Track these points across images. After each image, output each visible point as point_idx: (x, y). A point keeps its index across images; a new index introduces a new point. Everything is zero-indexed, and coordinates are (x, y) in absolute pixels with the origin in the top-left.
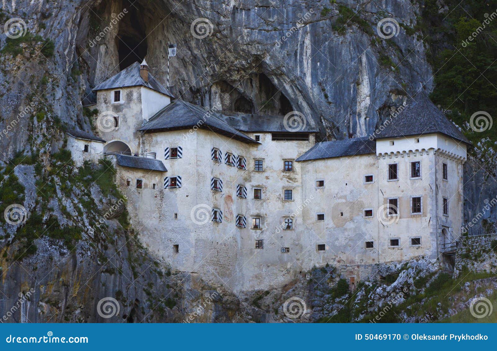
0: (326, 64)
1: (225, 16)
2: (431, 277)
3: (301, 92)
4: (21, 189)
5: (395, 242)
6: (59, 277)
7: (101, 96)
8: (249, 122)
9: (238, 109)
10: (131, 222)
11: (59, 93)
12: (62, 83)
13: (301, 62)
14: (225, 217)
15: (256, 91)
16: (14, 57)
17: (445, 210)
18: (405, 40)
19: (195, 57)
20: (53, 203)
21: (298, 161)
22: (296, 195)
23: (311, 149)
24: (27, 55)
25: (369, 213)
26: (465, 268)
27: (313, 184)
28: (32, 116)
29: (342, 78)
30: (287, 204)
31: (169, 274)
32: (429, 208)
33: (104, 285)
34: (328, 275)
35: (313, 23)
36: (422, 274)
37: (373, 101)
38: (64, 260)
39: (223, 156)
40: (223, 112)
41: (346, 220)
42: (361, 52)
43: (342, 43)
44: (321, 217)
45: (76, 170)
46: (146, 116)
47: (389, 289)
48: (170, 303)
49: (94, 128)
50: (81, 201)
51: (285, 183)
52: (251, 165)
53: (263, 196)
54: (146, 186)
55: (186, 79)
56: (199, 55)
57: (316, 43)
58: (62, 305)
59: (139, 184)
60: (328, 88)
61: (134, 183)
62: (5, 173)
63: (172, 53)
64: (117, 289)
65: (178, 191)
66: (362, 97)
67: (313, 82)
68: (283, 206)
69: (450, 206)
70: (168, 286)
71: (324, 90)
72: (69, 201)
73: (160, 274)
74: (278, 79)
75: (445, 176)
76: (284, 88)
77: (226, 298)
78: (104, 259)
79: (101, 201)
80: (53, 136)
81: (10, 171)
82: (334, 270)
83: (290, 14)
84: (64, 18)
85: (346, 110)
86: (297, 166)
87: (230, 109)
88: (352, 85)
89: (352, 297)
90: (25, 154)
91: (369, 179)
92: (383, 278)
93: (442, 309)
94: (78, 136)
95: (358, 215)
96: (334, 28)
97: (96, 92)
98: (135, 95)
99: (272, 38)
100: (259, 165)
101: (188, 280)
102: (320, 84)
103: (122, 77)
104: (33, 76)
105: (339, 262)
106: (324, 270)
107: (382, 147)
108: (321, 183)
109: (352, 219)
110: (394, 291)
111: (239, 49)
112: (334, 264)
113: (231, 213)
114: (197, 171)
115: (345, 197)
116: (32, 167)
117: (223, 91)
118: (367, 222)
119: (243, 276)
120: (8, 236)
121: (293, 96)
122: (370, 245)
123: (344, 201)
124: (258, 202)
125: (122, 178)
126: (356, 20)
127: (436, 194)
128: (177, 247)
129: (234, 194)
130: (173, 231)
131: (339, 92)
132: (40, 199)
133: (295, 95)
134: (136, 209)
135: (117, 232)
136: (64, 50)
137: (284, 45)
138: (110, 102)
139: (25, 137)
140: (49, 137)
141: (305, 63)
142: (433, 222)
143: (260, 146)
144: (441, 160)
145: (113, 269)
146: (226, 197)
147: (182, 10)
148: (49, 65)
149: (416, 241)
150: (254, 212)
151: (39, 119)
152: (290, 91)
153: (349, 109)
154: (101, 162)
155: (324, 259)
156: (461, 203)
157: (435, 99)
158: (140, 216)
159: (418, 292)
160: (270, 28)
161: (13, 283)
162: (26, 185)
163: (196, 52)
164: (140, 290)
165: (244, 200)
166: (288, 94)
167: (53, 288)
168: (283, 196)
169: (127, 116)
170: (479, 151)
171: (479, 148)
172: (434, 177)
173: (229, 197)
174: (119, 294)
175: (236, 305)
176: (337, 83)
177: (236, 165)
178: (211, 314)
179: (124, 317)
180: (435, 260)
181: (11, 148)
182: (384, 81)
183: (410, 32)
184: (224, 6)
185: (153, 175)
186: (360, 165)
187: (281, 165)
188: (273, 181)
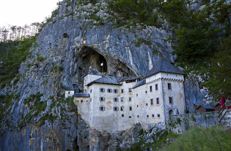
0: (136, 57)
1: (106, 51)
2: (162, 132)
4: (46, 106)
5: (153, 116)
6: (50, 131)
10: (79, 112)
11: (65, 80)
12: (67, 77)
13: (129, 58)
14: (107, 108)
16: (51, 73)
17: (171, 102)
18: (164, 44)
20: (53, 109)
21: (133, 88)
22: (132, 99)
23: (136, 84)
25: (147, 104)
27: (136, 95)
30: (130, 102)
31: (88, 127)
32: (161, 102)
33: (63, 133)
36: (159, 131)
37: (154, 66)
38: (50, 126)
39: (106, 90)
42: (147, 51)
43: (139, 49)
44: (138, 106)
45: (65, 99)
47: (149, 135)
48: (85, 138)
50: (61, 108)
51: (129, 96)
52: (120, 91)
53: (123, 100)
54: (84, 101)
57: (132, 52)
59: (82, 101)
61: (80, 101)
62: (45, 102)
64: (68, 133)
65: (91, 102)
66: (150, 65)
67: (133, 64)
69: (174, 100)
70: (86, 132)
71: (137, 65)
73: (85, 127)
74: (127, 65)
75: (170, 88)
76: (128, 67)
77: (104, 135)
78: (63, 125)
79: (67, 107)
83: (123, 45)
86: (132, 90)
87: (123, 76)
88: (146, 62)
91: (146, 92)
92: (149, 130)
95: (145, 105)
96: (136, 46)
99: (119, 53)
101: (91, 130)
102: (135, 64)
104: (56, 76)
107: (147, 81)
109: (143, 107)
110: (151, 137)
111: (114, 59)
112: (141, 123)
113: (111, 107)
115: (141, 99)
116: (51, 100)
117: (121, 72)
118: (147, 108)
119: (118, 126)
122: (148, 116)
123: (142, 100)
124: (122, 102)
125: (76, 100)
127: (164, 96)
129: (112, 101)
131: (142, 65)
132: (50, 108)
134: (81, 108)
135: (72, 116)
137: (122, 54)
138: (85, 79)
141: (130, 58)
142: (163, 108)
143: (123, 85)
145: (67, 128)
146: (108, 102)
148: (62, 73)
149: (159, 116)
150: (121, 105)
153: (146, 70)
154: (73, 96)
155: (138, 121)
156: (183, 98)
158: (82, 110)
160: (118, 51)
161: (39, 133)
162: (48, 105)
164: (78, 133)
165: (118, 102)
167: (49, 134)
168: (129, 100)
169: (86, 82)
170: (189, 76)
172: (162, 90)
173: (110, 102)
174: (69, 135)
175: (109, 137)
176: (141, 62)
177: (113, 92)
178: (98, 141)
179: (72, 142)
180: (164, 124)
181: (49, 95)
182: (156, 58)
183: (165, 41)
184: (105, 48)
185: (87, 98)
186: (144, 88)
187: (128, 90)
188: (126, 95)
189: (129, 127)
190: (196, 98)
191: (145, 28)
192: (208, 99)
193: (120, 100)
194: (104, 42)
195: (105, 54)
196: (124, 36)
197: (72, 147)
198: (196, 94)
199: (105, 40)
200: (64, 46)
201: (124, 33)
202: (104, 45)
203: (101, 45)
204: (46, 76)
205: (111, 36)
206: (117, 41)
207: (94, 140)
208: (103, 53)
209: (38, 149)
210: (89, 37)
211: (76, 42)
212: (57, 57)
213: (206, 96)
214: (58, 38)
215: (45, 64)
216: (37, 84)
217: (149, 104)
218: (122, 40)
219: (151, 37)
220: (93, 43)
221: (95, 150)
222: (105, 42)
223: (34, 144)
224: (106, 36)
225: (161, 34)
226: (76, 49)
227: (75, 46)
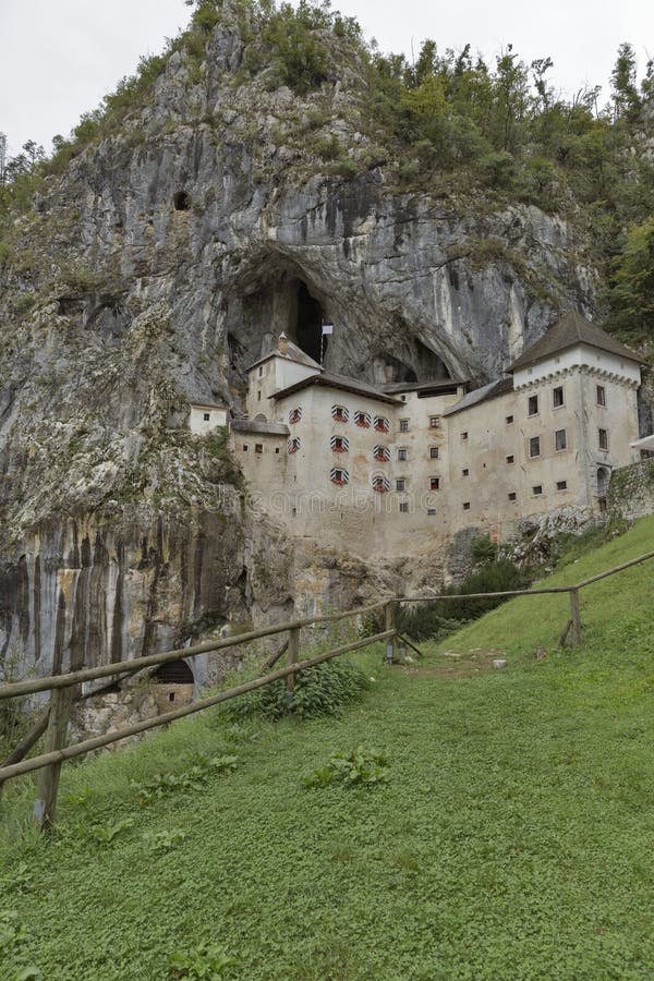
0: (467, 306)
1: (354, 275)
3: (445, 343)
5: (538, 490)
6: (145, 543)
7: (251, 374)
10: (248, 487)
12: (192, 360)
13: (439, 309)
14: (354, 478)
15: (414, 357)
17: (604, 444)
19: (351, 332)
21: (445, 416)
22: (442, 453)
23: (459, 402)
25: (510, 459)
27: (459, 437)
29: (488, 319)
30: (433, 463)
31: (284, 539)
32: (576, 441)
35: (449, 265)
39: (352, 416)
41: (489, 472)
42: (509, 287)
43: (482, 279)
45: (193, 438)
46: (281, 385)
47: (528, 547)
50: (186, 465)
51: (432, 442)
52: (395, 426)
53: (407, 456)
54: (267, 450)
56: (353, 329)
57: (454, 285)
58: (153, 572)
59: (259, 448)
60: (472, 333)
61: (252, 447)
62: (116, 444)
65: (298, 454)
66: (515, 338)
67: (454, 328)
68: (430, 465)
69: (611, 438)
70: (280, 552)
71: (467, 335)
73: (276, 539)
74: (423, 335)
75: (602, 401)
76: (429, 342)
77: (347, 564)
81: (119, 442)
82: (477, 531)
83: (422, 259)
84: (198, 300)
86: (443, 422)
87: (391, 381)
88: (501, 326)
89: (494, 560)
91: (510, 420)
94: (200, 407)
95: (501, 463)
98: (272, 367)
99: (404, 288)
100: (404, 426)
101: (300, 544)
102: (461, 329)
104: (154, 353)
105: (482, 521)
107: (520, 380)
108: (466, 436)
109: (494, 470)
110: (533, 550)
111: (377, 309)
112: (478, 524)
113: (365, 475)
114: (313, 430)
115: (486, 446)
117: (386, 365)
118: (510, 471)
119: (385, 541)
121: (439, 350)
122: (513, 497)
124: (404, 463)
125: (236, 444)
127: (586, 423)
129: (370, 455)
131: (486, 336)
133: (442, 348)
134: (254, 474)
137: (417, 293)
138: (256, 379)
141: (444, 309)
142: (582, 458)
143: (406, 407)
144: (594, 382)
146: (357, 458)
149: (562, 485)
150: (399, 474)
151: (158, 391)
152: (436, 345)
153: (500, 354)
155: (469, 519)
158: (260, 480)
160: (402, 278)
161: (101, 550)
164: (248, 557)
165: (387, 463)
166: (436, 350)
167: (141, 555)
168: (428, 455)
169: (266, 387)
172: (580, 401)
173: (362, 457)
175: (359, 572)
176: (483, 326)
177: (372, 425)
178: (326, 582)
179: (228, 584)
180: (585, 507)
182: (539, 316)
184: (351, 263)
185: (277, 440)
186: (501, 406)
187: (427, 423)
188: (419, 441)
189: (429, 545)
191: (504, 209)
193: (394, 456)
194: (351, 240)
195: (346, 289)
196: (427, 228)
199: (355, 234)
200: (183, 243)
202: (348, 249)
203: (338, 249)
205: (378, 221)
206: (403, 241)
207: (312, 579)
208: (340, 284)
210: (292, 215)
211: (231, 229)
212: (151, 279)
214: (155, 207)
215: (98, 304)
217: (522, 456)
218: (422, 240)
219: (523, 240)
221: (315, 609)
222: (354, 241)
224: (359, 219)
225: (558, 235)
226: (228, 257)
227: (224, 246)
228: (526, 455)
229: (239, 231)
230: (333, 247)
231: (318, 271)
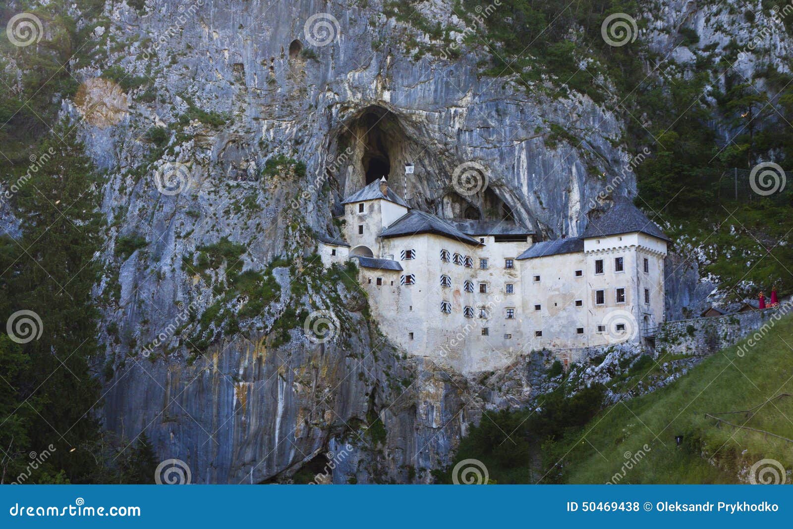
0: (540, 175)
1: (451, 137)
2: (634, 359)
3: (519, 200)
4: (278, 287)
5: (602, 328)
6: (309, 361)
7: (348, 208)
8: (475, 227)
9: (468, 216)
10: (372, 314)
11: (310, 207)
12: (313, 198)
13: (518, 174)
14: (454, 308)
15: (482, 201)
16: (272, 178)
17: (647, 300)
18: (611, 152)
19: (428, 173)
20: (305, 299)
21: (518, 259)
22: (516, 289)
23: (529, 249)
24: (283, 175)
25: (579, 303)
26: (664, 351)
27: (532, 279)
28: (288, 227)
29: (555, 187)
30: (508, 297)
31: (405, 357)
32: (632, 297)
33: (348, 367)
34: (545, 358)
35: (528, 141)
36: (626, 357)
37: (583, 207)
38: (313, 347)
39: (452, 257)
40: (454, 219)
41: (559, 310)
42: (571, 163)
43: (553, 156)
44: (538, 307)
45: (325, 271)
46: (386, 224)
47: (597, 369)
48: (406, 383)
49: (343, 236)
50: (329, 296)
51: (507, 279)
52: (477, 264)
53: (488, 290)
54: (385, 283)
55: (422, 192)
56: (432, 172)
57: (531, 157)
58: (313, 384)
59: (379, 281)
60: (542, 196)
61: (374, 281)
62: (265, 275)
63: (410, 170)
64: (360, 371)
65: (412, 287)
66: (573, 202)
67: (529, 191)
68: (506, 298)
69: (651, 295)
70: (405, 368)
71: (539, 198)
72: (319, 296)
73: (398, 357)
74: (499, 189)
75: (646, 269)
76: (504, 196)
77: (455, 378)
78: (348, 345)
79: (345, 296)
80: (306, 243)
81: (269, 273)
82: (550, 353)
83: (508, 133)
84: (315, 144)
85: (558, 214)
86: (517, 264)
87: (460, 216)
88: (564, 193)
89: (565, 376)
90: (282, 258)
91: (579, 273)
92: (592, 360)
93: (643, 386)
94: (326, 242)
95: (570, 305)
96: (546, 143)
97: (344, 205)
98: (376, 207)
99: (492, 154)
100: (484, 263)
101: (421, 363)
102: (535, 192)
103: (365, 191)
104: (288, 193)
105: (554, 346)
106: (541, 353)
107: (589, 245)
108: (538, 278)
109: (564, 309)
110: (601, 372)
112: (549, 347)
113: (459, 305)
114: (428, 270)
115: (558, 290)
116: (287, 269)
117: (453, 201)
118: (577, 311)
119: (471, 359)
120: (266, 327)
121: (512, 204)
122: (580, 331)
123: (557, 293)
124: (484, 295)
125: (364, 277)
126: (565, 135)
127: (638, 286)
128: (412, 334)
129: (462, 288)
130: (409, 321)
131: (552, 200)
132: (294, 295)
133: (514, 202)
134: (377, 303)
135: (359, 322)
136: (315, 170)
137: (502, 160)
138: (355, 213)
139: (282, 244)
140: (301, 243)
141: (522, 174)
142: (636, 310)
143: (484, 248)
144: (642, 256)
145: (356, 354)
146: (454, 292)
147: (415, 133)
148: (302, 184)
150: (480, 304)
151: (294, 228)
152: (509, 199)
153: (562, 214)
154: (347, 263)
155: (541, 344)
156: (662, 293)
157: (638, 203)
158: (381, 308)
159: (622, 372)
160: (490, 146)
161: (271, 366)
162: (282, 284)
163: (429, 169)
164: (380, 372)
165: (471, 294)
166: (508, 202)
167: (305, 371)
168: (505, 290)
169: (369, 224)
170: (678, 247)
171: (678, 244)
172: (635, 271)
173: (458, 291)
174: (361, 375)
175: (464, 385)
176: (551, 191)
177: (463, 264)
178: (442, 392)
179: (367, 394)
180: (638, 344)
181: (270, 254)
182: (592, 189)
183: (615, 144)
184: (450, 128)
185: (392, 274)
186: (571, 261)
187: (503, 264)
188: (496, 277)
189: (506, 362)
190: (690, 295)
191: (566, 97)
192: (716, 297)
194: (453, 110)
195: (441, 146)
196: (512, 108)
197: (365, 411)
198: (691, 287)
199: (456, 106)
200: (303, 91)
201: (514, 98)
202: (450, 118)
203: (441, 117)
204: (238, 185)
205: (474, 98)
206: (493, 117)
207: (432, 390)
208: (436, 142)
209: (267, 412)
210: (406, 83)
211: (346, 85)
212: (277, 123)
213: (713, 292)
214: (277, 55)
215: (226, 141)
216: (212, 209)
217: (589, 301)
218: (508, 118)
219: (578, 123)
220: (415, 106)
221: (435, 414)
222: (455, 112)
223: (252, 399)
224: (460, 95)
225: (604, 124)
226: (339, 106)
227: (336, 97)
228: (593, 301)
229: (354, 88)
230: (437, 114)
231: (419, 130)
